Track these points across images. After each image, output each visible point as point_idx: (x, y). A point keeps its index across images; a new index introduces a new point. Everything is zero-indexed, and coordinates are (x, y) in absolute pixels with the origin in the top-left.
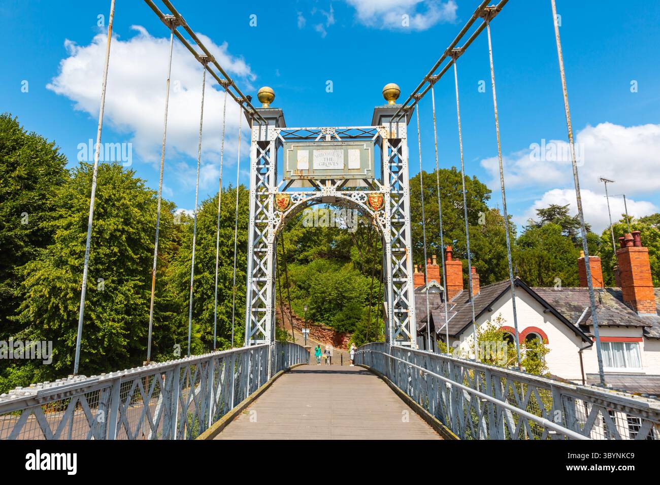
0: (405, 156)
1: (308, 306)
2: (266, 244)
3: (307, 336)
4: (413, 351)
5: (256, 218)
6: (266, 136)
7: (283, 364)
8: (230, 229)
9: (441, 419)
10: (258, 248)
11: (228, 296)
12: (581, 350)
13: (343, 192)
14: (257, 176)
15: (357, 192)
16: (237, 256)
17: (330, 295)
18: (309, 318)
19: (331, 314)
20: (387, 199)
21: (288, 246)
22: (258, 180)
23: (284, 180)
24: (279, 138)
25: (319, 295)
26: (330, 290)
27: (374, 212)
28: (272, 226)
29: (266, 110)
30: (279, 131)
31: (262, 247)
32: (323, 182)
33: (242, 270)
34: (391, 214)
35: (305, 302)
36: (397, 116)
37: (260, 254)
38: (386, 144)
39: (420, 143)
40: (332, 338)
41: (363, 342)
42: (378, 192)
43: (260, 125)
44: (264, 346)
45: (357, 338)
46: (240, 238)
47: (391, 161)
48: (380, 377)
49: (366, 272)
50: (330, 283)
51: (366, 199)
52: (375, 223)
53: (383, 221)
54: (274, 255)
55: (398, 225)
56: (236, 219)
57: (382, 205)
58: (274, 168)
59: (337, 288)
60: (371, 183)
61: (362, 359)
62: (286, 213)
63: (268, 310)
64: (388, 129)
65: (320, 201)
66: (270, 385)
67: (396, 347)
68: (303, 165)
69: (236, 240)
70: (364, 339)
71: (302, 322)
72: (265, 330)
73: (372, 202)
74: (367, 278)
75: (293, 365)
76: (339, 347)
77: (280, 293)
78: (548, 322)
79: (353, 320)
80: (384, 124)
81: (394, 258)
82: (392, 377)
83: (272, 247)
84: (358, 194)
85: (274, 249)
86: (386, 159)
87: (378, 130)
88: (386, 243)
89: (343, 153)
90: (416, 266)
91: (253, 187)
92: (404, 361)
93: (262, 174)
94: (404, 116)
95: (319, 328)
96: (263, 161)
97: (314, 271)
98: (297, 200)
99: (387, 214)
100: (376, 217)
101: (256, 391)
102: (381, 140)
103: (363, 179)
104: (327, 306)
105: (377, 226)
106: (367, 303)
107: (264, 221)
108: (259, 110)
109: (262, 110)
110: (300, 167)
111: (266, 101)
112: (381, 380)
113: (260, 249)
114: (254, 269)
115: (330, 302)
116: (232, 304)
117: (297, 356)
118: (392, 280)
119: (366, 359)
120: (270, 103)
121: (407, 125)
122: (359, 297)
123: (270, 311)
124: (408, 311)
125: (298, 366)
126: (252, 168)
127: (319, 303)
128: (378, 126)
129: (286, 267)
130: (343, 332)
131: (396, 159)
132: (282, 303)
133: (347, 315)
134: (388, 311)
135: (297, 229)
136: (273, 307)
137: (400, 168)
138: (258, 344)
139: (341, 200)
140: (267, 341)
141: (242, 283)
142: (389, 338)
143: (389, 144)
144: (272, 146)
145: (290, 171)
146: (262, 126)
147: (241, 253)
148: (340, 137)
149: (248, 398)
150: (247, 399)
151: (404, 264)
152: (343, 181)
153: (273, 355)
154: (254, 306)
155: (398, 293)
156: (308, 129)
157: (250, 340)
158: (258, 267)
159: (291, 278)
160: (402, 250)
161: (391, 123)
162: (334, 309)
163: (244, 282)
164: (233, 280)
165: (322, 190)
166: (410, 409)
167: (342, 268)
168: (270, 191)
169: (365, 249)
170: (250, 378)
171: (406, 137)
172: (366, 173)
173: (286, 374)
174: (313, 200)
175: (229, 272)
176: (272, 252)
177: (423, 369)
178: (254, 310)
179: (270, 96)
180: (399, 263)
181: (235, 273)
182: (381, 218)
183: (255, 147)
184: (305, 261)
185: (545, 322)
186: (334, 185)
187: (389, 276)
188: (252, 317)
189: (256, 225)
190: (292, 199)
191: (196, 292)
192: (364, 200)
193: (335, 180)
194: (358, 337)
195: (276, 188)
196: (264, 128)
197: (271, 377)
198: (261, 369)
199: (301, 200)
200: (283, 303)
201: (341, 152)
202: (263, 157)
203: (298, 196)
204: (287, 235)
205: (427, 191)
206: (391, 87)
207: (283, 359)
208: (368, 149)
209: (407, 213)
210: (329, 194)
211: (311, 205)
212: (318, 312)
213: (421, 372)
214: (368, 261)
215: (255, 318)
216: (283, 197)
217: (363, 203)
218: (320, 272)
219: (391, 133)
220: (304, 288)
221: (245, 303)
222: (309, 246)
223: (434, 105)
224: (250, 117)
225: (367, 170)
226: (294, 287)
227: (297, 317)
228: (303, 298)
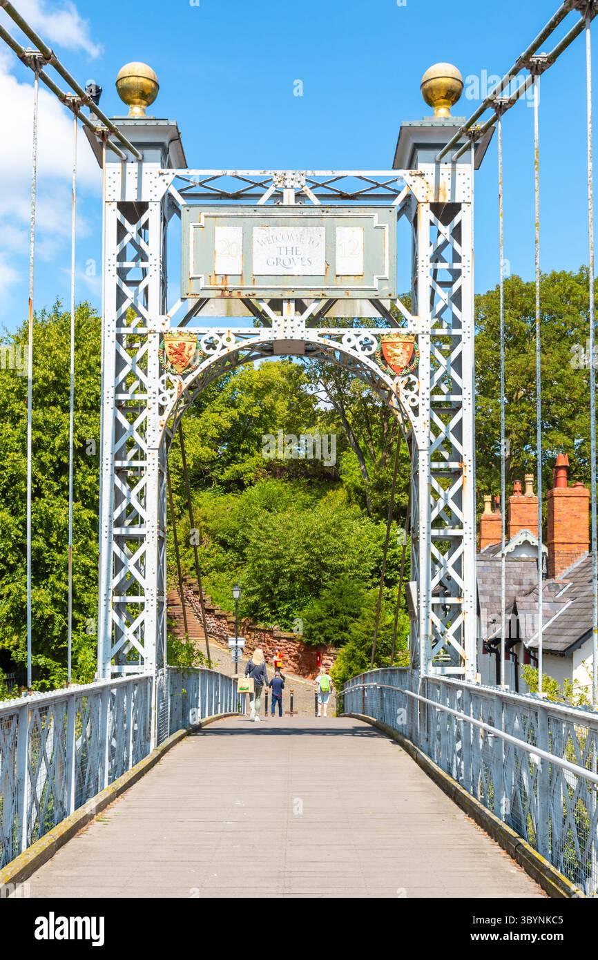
0: (466, 248)
1: (243, 588)
2: (142, 451)
3: (240, 653)
4: (466, 688)
5: (118, 390)
6: (139, 189)
7: (185, 714)
8: (57, 410)
9: (517, 826)
10: (125, 459)
11: (58, 566)
13: (322, 330)
14: (119, 289)
15: (355, 331)
16: (74, 473)
17: (293, 561)
18: (244, 615)
19: (294, 605)
20: (424, 346)
21: (196, 449)
22: (121, 297)
23: (183, 299)
24: (170, 195)
25: (267, 562)
26: (292, 551)
27: (393, 377)
28: (156, 409)
29: (139, 123)
30: (170, 178)
31: (135, 457)
32: (276, 305)
33: (86, 507)
34: (431, 383)
35: (236, 579)
36: (455, 146)
37: (130, 473)
38: (426, 215)
39: (501, 219)
40: (295, 657)
41: (363, 665)
42: (404, 331)
43: (124, 161)
44: (140, 679)
45: (351, 657)
46: (82, 430)
47: (437, 258)
48: (397, 741)
49: (377, 510)
50: (294, 535)
51: (375, 347)
52: (394, 403)
53: (413, 400)
54: (161, 475)
55: (446, 410)
56: (71, 388)
57: (411, 361)
58: (159, 269)
59: (307, 547)
60: (388, 308)
61: (360, 702)
62: (190, 379)
63: (149, 598)
64: (431, 179)
65: (268, 349)
66: (156, 760)
67: (433, 680)
68: (227, 263)
69: (71, 435)
70: (366, 659)
71: (229, 623)
72: (142, 642)
73: (389, 354)
74: (377, 524)
75: (207, 718)
76: (310, 676)
77: (178, 557)
79: (344, 618)
80: (422, 167)
81: (435, 484)
82: (423, 742)
83: (157, 457)
84: (357, 336)
85: (163, 461)
86: (425, 251)
87: (409, 179)
88: (418, 450)
89: (323, 237)
90: (488, 498)
91: (109, 315)
92: (447, 708)
93: (129, 283)
94: (468, 148)
95: (267, 635)
96: (132, 253)
97: (256, 509)
98: (215, 348)
99: (424, 383)
100: (398, 389)
101: (126, 773)
102: (413, 206)
103: (370, 300)
104: (285, 587)
105: (400, 411)
106: (376, 580)
107: (138, 397)
108: (120, 123)
109: (127, 123)
110: (221, 268)
111: (138, 100)
112: (398, 747)
113: (130, 463)
114: (116, 507)
115: (292, 579)
116: (67, 583)
117: (217, 698)
118: (428, 533)
119: (368, 703)
120: (148, 104)
121: (477, 168)
122: (357, 567)
123: (155, 603)
124: (461, 601)
125: (218, 718)
126: (105, 268)
127: (267, 580)
128: (408, 172)
129: (190, 498)
130: (321, 645)
131: (447, 254)
132: (182, 580)
133: (330, 607)
134: (418, 602)
135: (218, 409)
136: (161, 593)
137: (457, 274)
138: (128, 674)
139: (318, 349)
140: (148, 668)
141: (90, 536)
142: (419, 659)
143: (431, 216)
144: (153, 215)
145: (199, 278)
146: (128, 165)
147: (84, 468)
148: (318, 196)
149: (107, 790)
150: (104, 791)
151: (458, 498)
152: (323, 302)
153: (161, 698)
154: (118, 591)
155: (442, 562)
156: (241, 173)
157: (109, 666)
158: (124, 504)
159: (203, 523)
160: (454, 465)
161: (438, 163)
162: (302, 593)
163: (94, 535)
164: (66, 529)
165: (274, 324)
166: (456, 806)
167: (321, 502)
168: (150, 325)
169: (373, 457)
170: (112, 748)
171: (471, 199)
172: (376, 286)
173: (191, 738)
174: (252, 347)
175: (59, 510)
176: (157, 468)
177: (486, 725)
178: (117, 599)
179: (148, 87)
180: (446, 495)
181: (70, 512)
182: (408, 392)
183: (112, 215)
184: (237, 485)
186: (302, 313)
187: (423, 523)
188: (114, 616)
189: (119, 405)
190: (204, 346)
192: (370, 349)
193: (305, 301)
194: (354, 656)
195: (165, 317)
196: (132, 168)
197: (158, 744)
198: (136, 728)
199: (224, 347)
200: (185, 580)
201: (317, 233)
202: (132, 241)
203: (216, 337)
204: (192, 424)
205: (522, 324)
206: (442, 71)
207: (184, 706)
208: (383, 228)
209: (467, 381)
210: (289, 335)
211: (249, 359)
212: (264, 600)
213: (481, 731)
214: (380, 486)
215: (120, 617)
216: (181, 339)
217: (370, 357)
218: (270, 511)
219: (438, 189)
220: (232, 546)
221: (96, 581)
222: (245, 451)
223: (536, 129)
224: (99, 140)
225: (380, 279)
226: (211, 544)
227: (217, 612)
228: (231, 570)
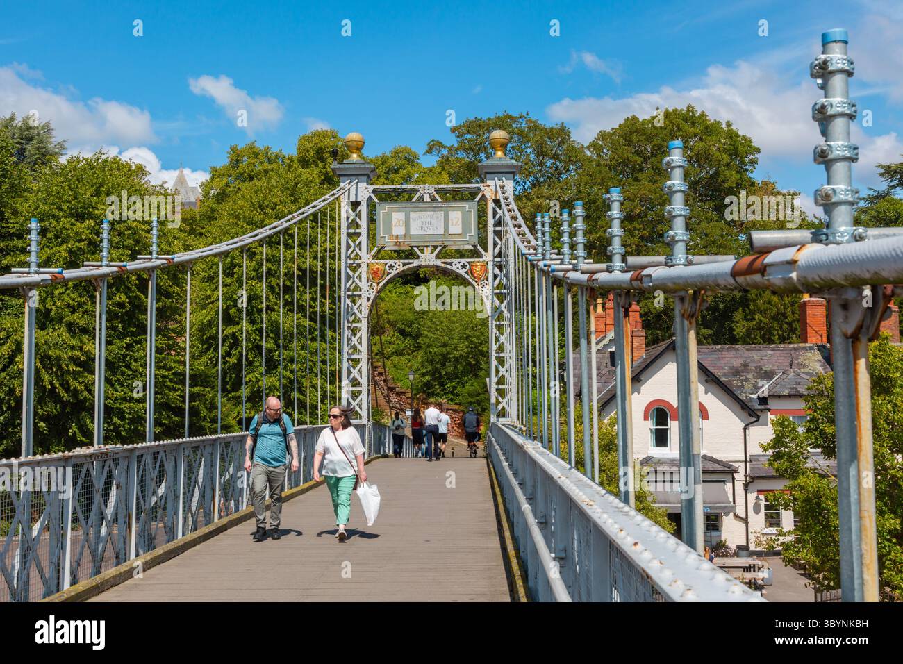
1: (418, 370)
2: (359, 319)
5: (348, 290)
6: (356, 195)
12: (746, 426)
13: (443, 260)
14: (347, 242)
15: (459, 260)
17: (456, 349)
18: (418, 391)
19: (458, 383)
20: (491, 267)
22: (348, 246)
23: (378, 247)
24: (371, 198)
25: (436, 349)
26: (456, 341)
27: (476, 282)
28: (366, 298)
29: (356, 166)
30: (371, 190)
31: (356, 322)
32: (421, 249)
34: (495, 284)
35: (412, 362)
38: (491, 205)
40: (459, 424)
42: (482, 260)
43: (349, 183)
47: (496, 224)
51: (468, 268)
53: (486, 292)
55: (501, 296)
57: (485, 274)
58: (366, 233)
59: (468, 337)
62: (381, 284)
63: (364, 388)
64: (493, 188)
68: (398, 229)
72: (361, 408)
73: (475, 271)
78: (709, 393)
80: (489, 182)
81: (497, 332)
83: (366, 322)
84: (460, 263)
86: (491, 222)
87: (482, 188)
88: (489, 316)
89: (443, 216)
91: (343, 255)
96: (353, 225)
99: (491, 284)
100: (479, 287)
102: (485, 200)
107: (357, 293)
109: (351, 166)
110: (395, 233)
111: (355, 151)
113: (354, 324)
114: (348, 346)
115: (456, 362)
118: (494, 355)
123: (367, 390)
124: (510, 387)
128: (482, 185)
134: (490, 388)
136: (369, 385)
139: (442, 269)
140: (364, 421)
143: (493, 205)
144: (363, 208)
145: (385, 237)
146: (351, 184)
148: (440, 197)
151: (508, 338)
155: (500, 369)
158: (352, 344)
160: (505, 323)
161: (496, 180)
165: (420, 258)
168: (362, 260)
172: (468, 239)
176: (366, 327)
178: (349, 388)
179: (360, 145)
180: (502, 337)
182: (484, 288)
183: (344, 208)
185: (706, 393)
186: (433, 252)
187: (491, 351)
188: (347, 396)
189: (348, 297)
190: (388, 269)
191: (228, 354)
192: (465, 269)
195: (369, 255)
196: (353, 185)
199: (397, 269)
201: (441, 214)
202: (353, 220)
203: (394, 264)
206: (498, 135)
208: (471, 211)
210: (427, 263)
212: (434, 379)
216: (377, 266)
217: (465, 272)
219: (496, 192)
220: (409, 335)
225: (469, 235)
226: (392, 333)
227: (397, 389)
228: (409, 355)
